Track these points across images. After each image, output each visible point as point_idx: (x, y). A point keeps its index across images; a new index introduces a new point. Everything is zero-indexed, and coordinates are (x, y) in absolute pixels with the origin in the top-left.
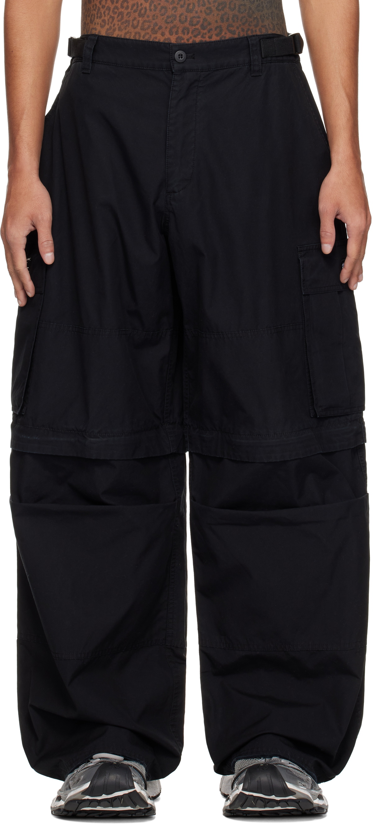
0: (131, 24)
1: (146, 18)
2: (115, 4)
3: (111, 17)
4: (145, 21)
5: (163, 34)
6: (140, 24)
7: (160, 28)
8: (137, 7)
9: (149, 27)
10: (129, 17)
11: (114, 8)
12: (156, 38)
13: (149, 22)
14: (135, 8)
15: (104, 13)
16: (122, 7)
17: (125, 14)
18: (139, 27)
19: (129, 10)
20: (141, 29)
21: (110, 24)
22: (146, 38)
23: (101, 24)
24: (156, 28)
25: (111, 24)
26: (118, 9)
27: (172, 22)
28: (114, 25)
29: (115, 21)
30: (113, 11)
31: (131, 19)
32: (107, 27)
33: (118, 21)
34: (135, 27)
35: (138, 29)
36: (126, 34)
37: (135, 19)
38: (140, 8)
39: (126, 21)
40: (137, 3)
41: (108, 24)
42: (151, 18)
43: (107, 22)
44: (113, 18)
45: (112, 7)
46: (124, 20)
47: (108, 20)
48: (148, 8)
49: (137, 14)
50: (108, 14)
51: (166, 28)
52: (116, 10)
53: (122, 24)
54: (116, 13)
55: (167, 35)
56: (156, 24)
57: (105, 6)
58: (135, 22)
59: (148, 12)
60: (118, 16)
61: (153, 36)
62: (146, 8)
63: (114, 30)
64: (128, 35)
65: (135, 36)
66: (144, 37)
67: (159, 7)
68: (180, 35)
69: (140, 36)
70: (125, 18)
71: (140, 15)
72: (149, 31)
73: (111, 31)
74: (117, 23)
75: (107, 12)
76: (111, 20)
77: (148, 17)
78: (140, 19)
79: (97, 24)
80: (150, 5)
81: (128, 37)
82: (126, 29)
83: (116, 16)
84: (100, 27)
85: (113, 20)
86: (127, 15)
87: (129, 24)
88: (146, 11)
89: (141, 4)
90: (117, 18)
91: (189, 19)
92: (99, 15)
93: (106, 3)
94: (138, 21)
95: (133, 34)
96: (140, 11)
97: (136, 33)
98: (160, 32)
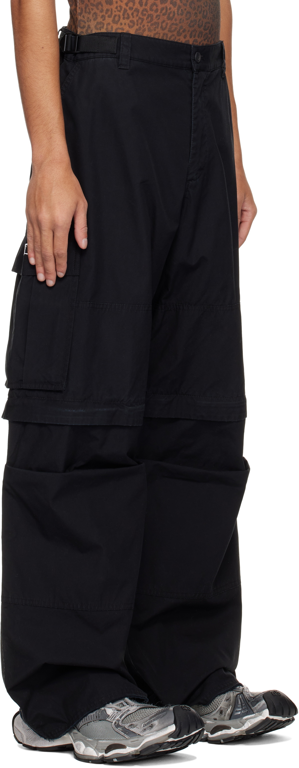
0: (160, 25)
1: (173, 21)
2: (144, 7)
3: (140, 18)
4: (173, 24)
5: (185, 37)
6: (168, 27)
7: (184, 31)
8: (166, 11)
9: (176, 29)
10: (159, 19)
11: (143, 11)
12: (179, 39)
13: (176, 24)
14: (164, 11)
15: (132, 14)
16: (151, 9)
17: (155, 16)
18: (167, 29)
19: (158, 13)
20: (169, 31)
21: (139, 25)
22: (172, 39)
23: (128, 24)
24: (181, 31)
25: (141, 25)
26: (147, 11)
27: (193, 26)
28: (144, 26)
29: (145, 22)
30: (142, 13)
31: (160, 21)
32: (136, 27)
33: (148, 22)
34: (163, 29)
35: (166, 31)
36: (155, 34)
37: (164, 21)
38: (169, 11)
39: (156, 23)
40: (167, 8)
41: (137, 25)
42: (178, 22)
43: (136, 23)
44: (143, 20)
45: (141, 9)
46: (153, 22)
47: (137, 21)
48: (176, 12)
49: (165, 17)
50: (137, 15)
51: (189, 31)
52: (145, 12)
53: (152, 25)
54: (145, 15)
55: (188, 38)
56: (181, 27)
57: (132, 8)
58: (164, 24)
59: (176, 15)
60: (147, 18)
61: (178, 38)
62: (174, 12)
63: (144, 30)
64: (157, 35)
65: (163, 37)
66: (171, 37)
67: (185, 12)
68: (196, 38)
69: (167, 37)
70: (155, 20)
71: (169, 18)
72: (175, 33)
73: (141, 31)
74: (146, 25)
75: (135, 14)
76: (140, 21)
77: (176, 20)
78: (169, 21)
79: (123, 24)
80: (178, 10)
81: (157, 37)
82: (155, 30)
83: (145, 18)
84: (128, 27)
85: (142, 21)
86: (157, 17)
87: (158, 26)
88: (174, 15)
89: (170, 9)
90: (147, 19)
91: (204, 24)
92: (126, 16)
93: (134, 5)
94: (167, 24)
95: (162, 35)
96: (169, 14)
97: (164, 34)
98: (183, 34)
